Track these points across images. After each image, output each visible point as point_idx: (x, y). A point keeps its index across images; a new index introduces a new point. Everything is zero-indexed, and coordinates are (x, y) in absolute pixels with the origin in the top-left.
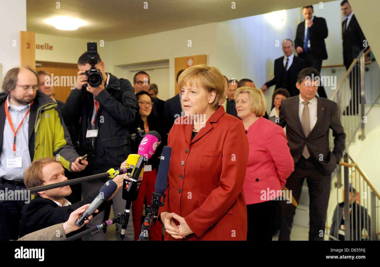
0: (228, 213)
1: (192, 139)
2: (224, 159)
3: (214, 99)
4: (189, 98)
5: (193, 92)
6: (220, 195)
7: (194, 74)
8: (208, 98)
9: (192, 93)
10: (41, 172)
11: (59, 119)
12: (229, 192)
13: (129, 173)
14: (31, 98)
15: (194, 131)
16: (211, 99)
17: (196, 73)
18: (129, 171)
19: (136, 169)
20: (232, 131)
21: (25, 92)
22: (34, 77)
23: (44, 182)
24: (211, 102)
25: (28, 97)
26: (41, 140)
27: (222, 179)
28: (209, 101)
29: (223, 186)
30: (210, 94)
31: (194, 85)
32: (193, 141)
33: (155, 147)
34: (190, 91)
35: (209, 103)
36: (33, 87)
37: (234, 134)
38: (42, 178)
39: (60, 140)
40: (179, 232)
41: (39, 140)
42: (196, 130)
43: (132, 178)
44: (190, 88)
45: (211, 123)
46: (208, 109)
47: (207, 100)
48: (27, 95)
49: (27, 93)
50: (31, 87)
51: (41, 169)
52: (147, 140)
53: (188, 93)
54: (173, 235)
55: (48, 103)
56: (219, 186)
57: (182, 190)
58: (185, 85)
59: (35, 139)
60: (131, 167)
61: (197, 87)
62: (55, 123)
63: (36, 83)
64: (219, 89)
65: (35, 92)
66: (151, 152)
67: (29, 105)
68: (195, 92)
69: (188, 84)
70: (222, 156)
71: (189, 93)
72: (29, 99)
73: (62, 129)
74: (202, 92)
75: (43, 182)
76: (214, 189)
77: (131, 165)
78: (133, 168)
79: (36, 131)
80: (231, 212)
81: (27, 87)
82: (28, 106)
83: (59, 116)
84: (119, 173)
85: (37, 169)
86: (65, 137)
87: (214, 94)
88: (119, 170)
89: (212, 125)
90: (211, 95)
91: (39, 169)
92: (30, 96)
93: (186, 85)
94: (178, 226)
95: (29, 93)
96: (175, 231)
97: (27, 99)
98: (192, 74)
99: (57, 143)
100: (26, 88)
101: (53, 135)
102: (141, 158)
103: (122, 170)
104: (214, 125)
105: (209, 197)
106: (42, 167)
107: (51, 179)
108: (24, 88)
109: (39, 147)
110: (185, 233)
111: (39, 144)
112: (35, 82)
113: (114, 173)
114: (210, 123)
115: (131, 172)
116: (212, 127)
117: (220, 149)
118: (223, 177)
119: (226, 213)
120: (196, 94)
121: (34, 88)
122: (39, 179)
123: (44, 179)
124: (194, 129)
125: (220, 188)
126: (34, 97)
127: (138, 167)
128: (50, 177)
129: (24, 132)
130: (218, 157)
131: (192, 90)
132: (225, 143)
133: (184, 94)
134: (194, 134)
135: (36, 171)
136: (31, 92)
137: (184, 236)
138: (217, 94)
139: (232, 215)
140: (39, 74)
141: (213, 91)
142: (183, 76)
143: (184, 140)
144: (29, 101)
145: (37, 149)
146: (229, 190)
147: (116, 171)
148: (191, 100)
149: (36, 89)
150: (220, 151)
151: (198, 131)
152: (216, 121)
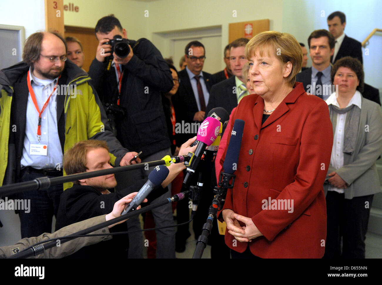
0: (305, 213)
1: (262, 123)
2: (303, 148)
3: (290, 72)
4: (259, 71)
5: (264, 63)
6: (297, 191)
7: (265, 41)
8: (283, 70)
9: (262, 64)
10: (86, 158)
11: (93, 96)
12: (307, 188)
13: (186, 162)
14: (59, 71)
15: (265, 113)
16: (286, 72)
17: (267, 39)
18: (187, 159)
19: (195, 157)
20: (314, 114)
21: (52, 63)
22: (61, 44)
23: (88, 169)
24: (286, 75)
25: (55, 70)
26: (73, 123)
27: (299, 172)
28: (284, 74)
29: (300, 181)
30: (285, 65)
31: (266, 53)
32: (264, 125)
33: (217, 132)
34: (260, 62)
35: (284, 77)
36: (61, 57)
37: (316, 118)
38: (86, 164)
39: (97, 122)
40: (244, 234)
41: (70, 122)
42: (268, 112)
43: (190, 168)
44: (260, 58)
45: (287, 104)
46: (283, 85)
47: (282, 73)
48: (54, 67)
49: (54, 64)
50: (59, 58)
51: (85, 153)
52: (208, 123)
53: (258, 65)
54: (237, 236)
55: (79, 77)
56: (295, 181)
57: (249, 184)
58: (253, 55)
59: (66, 121)
60: (189, 155)
61: (269, 56)
62: (89, 101)
63: (65, 53)
64: (296, 59)
65: (64, 63)
66: (212, 138)
67: (57, 79)
68: (266, 63)
69: (258, 53)
70: (300, 144)
71: (260, 65)
72: (56, 73)
73: (98, 108)
74: (276, 63)
75: (86, 168)
76: (289, 184)
77: (189, 153)
78: (191, 156)
79: (65, 112)
80: (308, 213)
81: (55, 57)
82: (56, 81)
83: (93, 93)
84: (175, 161)
85: (82, 153)
86: (102, 119)
87: (289, 65)
88: (176, 158)
89: (288, 106)
90: (287, 67)
91: (83, 154)
92: (58, 68)
93: (255, 55)
94: (244, 227)
95: (56, 65)
96: (240, 233)
97: (53, 72)
98: (263, 40)
99: (93, 126)
100: (53, 59)
101: (86, 116)
102: (201, 145)
103: (179, 158)
104: (291, 106)
105: (281, 193)
106: (87, 151)
107: (96, 167)
108: (50, 59)
109: (70, 130)
110: (251, 235)
111: (70, 128)
112: (63, 52)
113: (170, 160)
114: (285, 104)
115: (188, 161)
116: (288, 109)
117: (298, 136)
118: (300, 170)
119: (302, 214)
120: (268, 65)
121: (63, 58)
122: (82, 165)
123: (88, 166)
124: (264, 110)
125: (296, 183)
126: (62, 69)
127: (197, 156)
128: (95, 164)
129: (51, 113)
130: (295, 145)
131: (263, 61)
132: (305, 128)
133: (253, 67)
134: (265, 117)
135: (80, 155)
136: (59, 63)
137: (251, 239)
138: (293, 65)
139: (309, 216)
140: (67, 41)
141: (288, 62)
142: (251, 45)
143: (253, 124)
144: (57, 74)
145: (68, 133)
146: (308, 186)
147: (172, 159)
148: (261, 73)
149: (65, 59)
150: (298, 139)
151: (270, 114)
152: (294, 102)
